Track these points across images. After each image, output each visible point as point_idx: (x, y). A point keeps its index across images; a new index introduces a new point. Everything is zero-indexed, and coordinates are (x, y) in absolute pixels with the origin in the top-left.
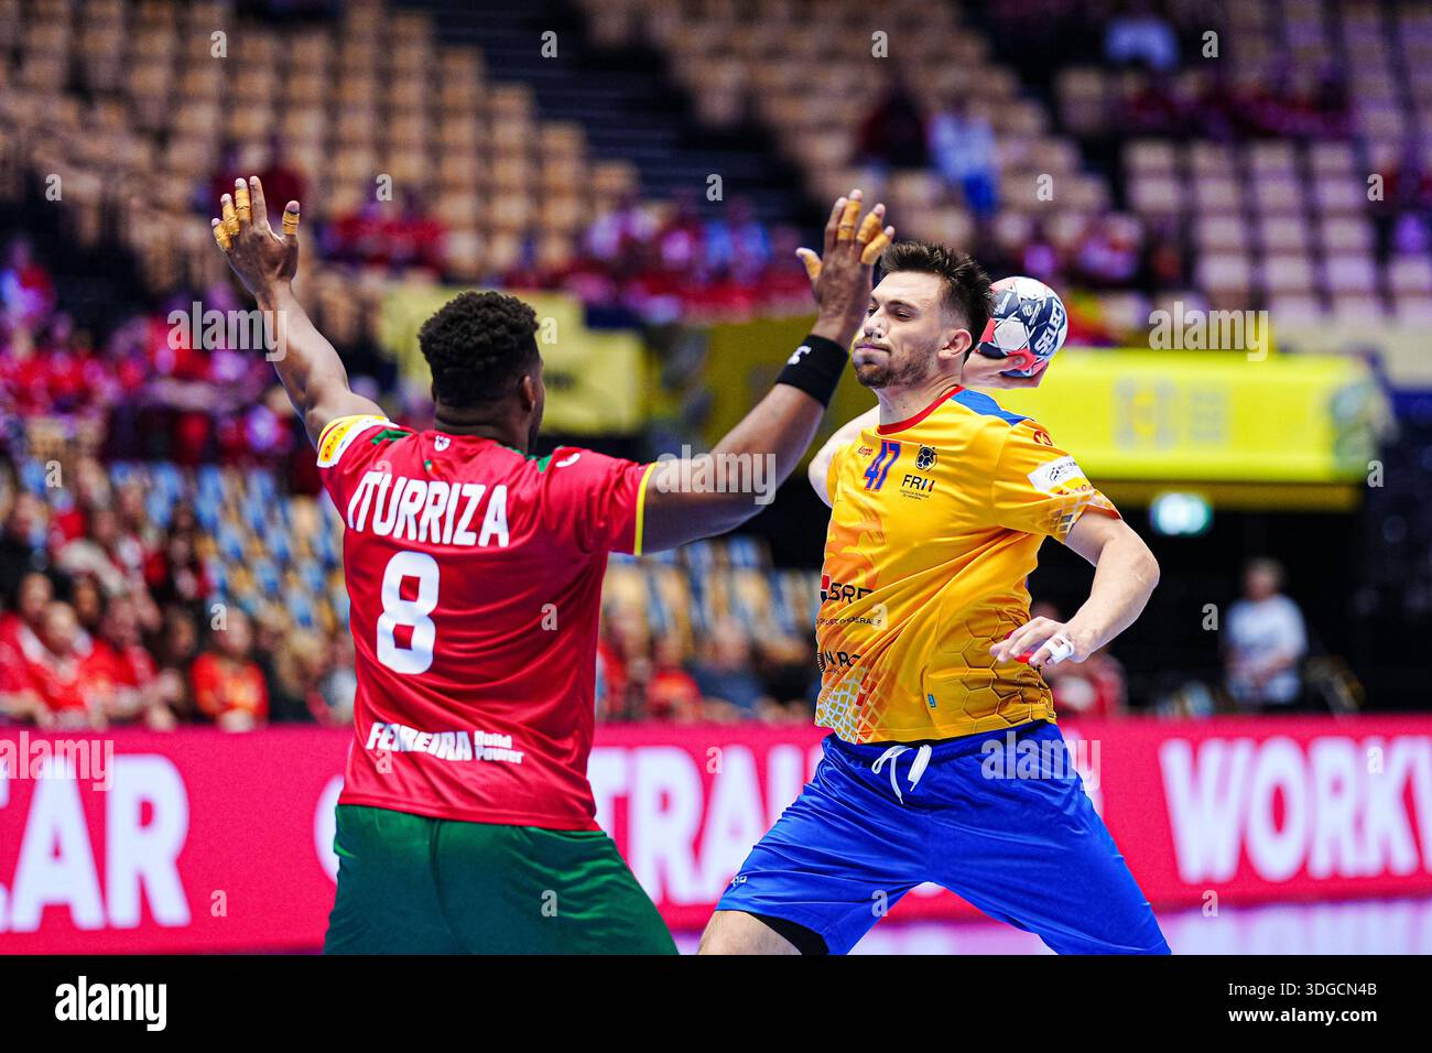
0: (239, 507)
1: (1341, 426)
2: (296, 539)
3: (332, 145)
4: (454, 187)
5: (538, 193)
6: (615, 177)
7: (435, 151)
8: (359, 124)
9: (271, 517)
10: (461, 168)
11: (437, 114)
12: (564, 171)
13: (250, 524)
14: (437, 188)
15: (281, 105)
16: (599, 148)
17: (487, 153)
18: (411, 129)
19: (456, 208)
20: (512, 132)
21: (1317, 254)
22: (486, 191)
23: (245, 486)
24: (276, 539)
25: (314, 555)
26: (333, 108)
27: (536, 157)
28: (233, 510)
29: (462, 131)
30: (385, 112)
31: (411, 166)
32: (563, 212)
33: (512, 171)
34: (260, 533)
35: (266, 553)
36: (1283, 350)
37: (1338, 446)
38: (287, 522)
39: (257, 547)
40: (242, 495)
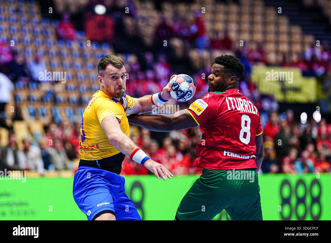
3: (239, 31)
4: (270, 42)
5: (290, 43)
6: (309, 39)
7: (265, 33)
8: (246, 26)
10: (271, 37)
11: (265, 23)
12: (297, 37)
14: (265, 42)
15: (226, 22)
16: (305, 31)
17: (277, 33)
18: (259, 27)
19: (270, 47)
20: (284, 28)
22: (277, 43)
26: (239, 23)
27: (290, 34)
29: (272, 28)
30: (252, 23)
31: (258, 37)
32: (297, 48)
33: (284, 38)
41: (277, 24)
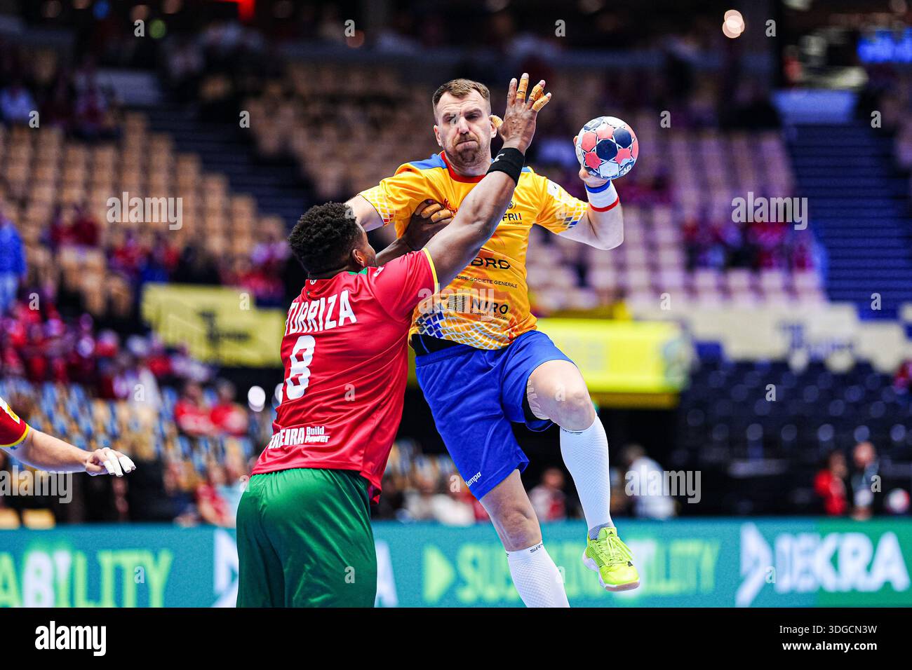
0: (64, 405)
1: (668, 362)
2: (96, 422)
9: (82, 411)
13: (70, 414)
16: (264, 210)
21: (654, 267)
23: (69, 395)
24: (85, 423)
25: (105, 431)
27: (228, 214)
28: (61, 408)
33: (216, 222)
34: (76, 419)
35: (79, 430)
36: (637, 319)
37: (667, 372)
38: (90, 413)
39: (74, 426)
40: (66, 398)
41: (201, 192)
